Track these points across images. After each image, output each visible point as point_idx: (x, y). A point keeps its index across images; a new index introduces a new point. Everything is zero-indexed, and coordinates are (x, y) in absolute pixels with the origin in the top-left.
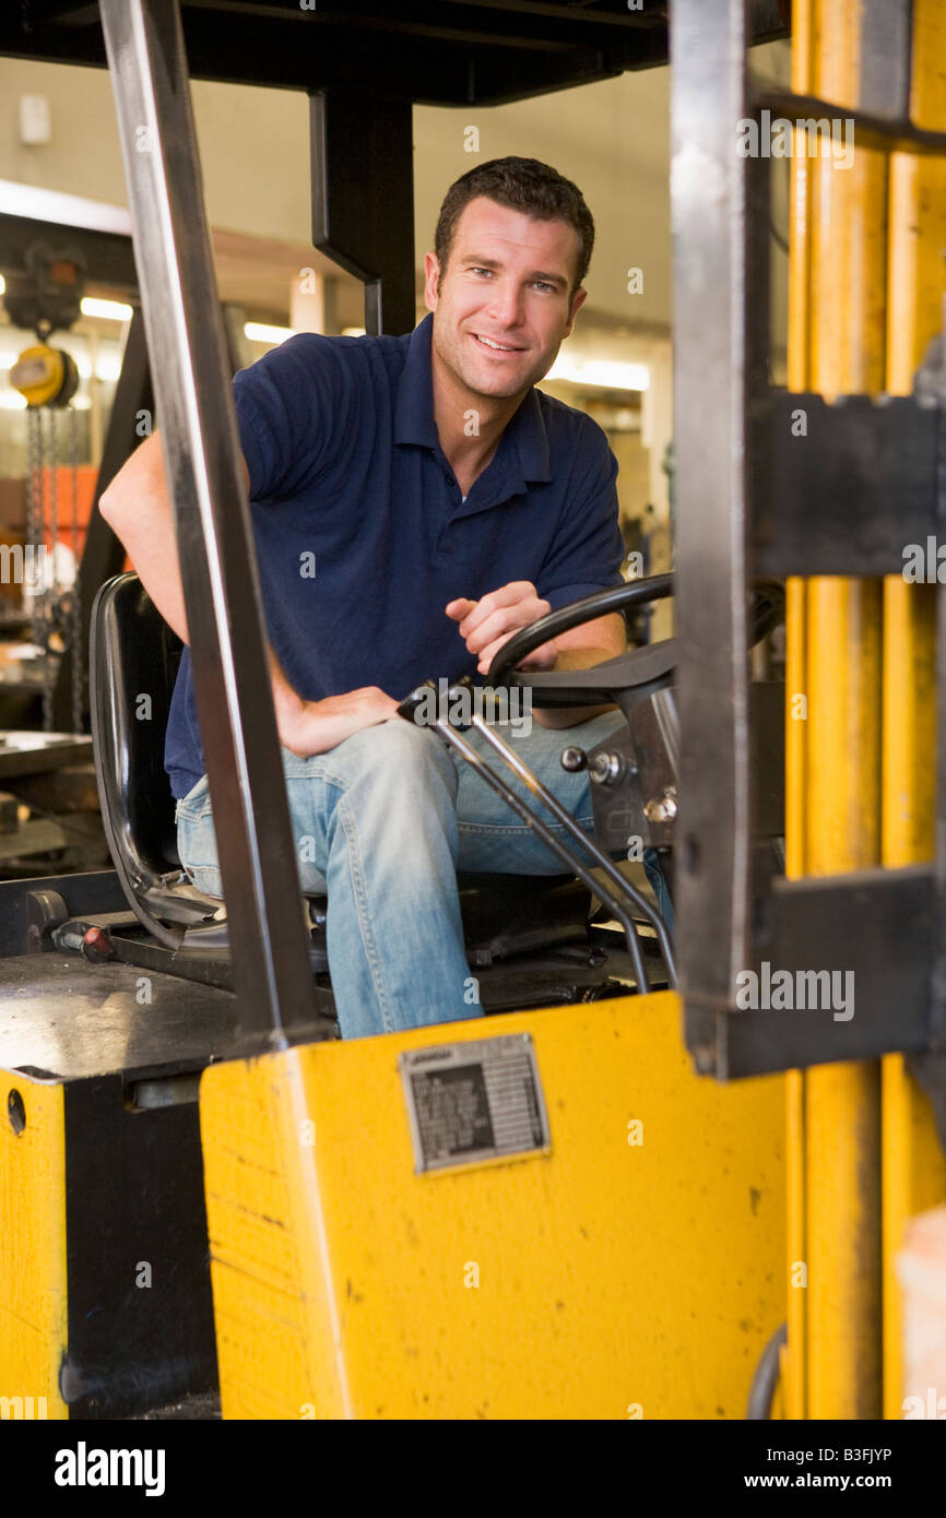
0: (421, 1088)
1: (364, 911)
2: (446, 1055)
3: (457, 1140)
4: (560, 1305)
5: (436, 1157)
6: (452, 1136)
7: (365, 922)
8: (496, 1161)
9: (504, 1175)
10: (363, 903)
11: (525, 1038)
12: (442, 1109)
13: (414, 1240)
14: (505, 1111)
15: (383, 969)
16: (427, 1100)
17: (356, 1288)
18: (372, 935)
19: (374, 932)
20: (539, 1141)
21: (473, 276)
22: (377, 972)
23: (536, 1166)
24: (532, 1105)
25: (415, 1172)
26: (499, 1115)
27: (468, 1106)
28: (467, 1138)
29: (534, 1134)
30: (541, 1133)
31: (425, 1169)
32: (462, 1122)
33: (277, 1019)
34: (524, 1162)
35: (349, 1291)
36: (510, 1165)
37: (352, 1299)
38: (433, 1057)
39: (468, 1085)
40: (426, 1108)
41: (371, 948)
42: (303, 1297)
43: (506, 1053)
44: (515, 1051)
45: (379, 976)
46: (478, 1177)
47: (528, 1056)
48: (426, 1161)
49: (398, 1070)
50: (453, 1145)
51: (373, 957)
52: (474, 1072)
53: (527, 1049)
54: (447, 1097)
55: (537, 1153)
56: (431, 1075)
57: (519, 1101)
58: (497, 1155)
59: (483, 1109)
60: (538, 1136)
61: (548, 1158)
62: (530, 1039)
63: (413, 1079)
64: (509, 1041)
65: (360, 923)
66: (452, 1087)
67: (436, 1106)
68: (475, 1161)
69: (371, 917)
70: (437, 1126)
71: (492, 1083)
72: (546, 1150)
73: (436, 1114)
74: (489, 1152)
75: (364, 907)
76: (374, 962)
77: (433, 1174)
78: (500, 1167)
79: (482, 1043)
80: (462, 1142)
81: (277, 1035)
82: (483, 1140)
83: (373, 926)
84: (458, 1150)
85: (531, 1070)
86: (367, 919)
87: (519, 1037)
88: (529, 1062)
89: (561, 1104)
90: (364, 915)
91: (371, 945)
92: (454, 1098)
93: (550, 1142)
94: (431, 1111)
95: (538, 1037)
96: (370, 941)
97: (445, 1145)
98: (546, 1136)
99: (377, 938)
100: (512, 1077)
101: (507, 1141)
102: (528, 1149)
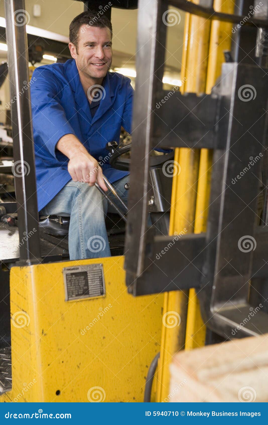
0: (69, 278)
1: (81, 227)
2: (78, 269)
3: (78, 292)
4: (104, 338)
5: (72, 297)
6: (77, 291)
7: (81, 230)
8: (89, 298)
9: (91, 302)
10: (81, 224)
11: (101, 265)
12: (75, 283)
13: (63, 319)
14: (93, 285)
15: (84, 243)
16: (70, 281)
17: (45, 332)
18: (82, 234)
19: (83, 233)
20: (102, 293)
21: (88, 47)
22: (82, 243)
23: (100, 300)
24: (101, 283)
25: (65, 301)
26: (91, 286)
27: (82, 283)
28: (81, 292)
29: (101, 291)
30: (103, 291)
31: (68, 300)
32: (80, 288)
33: (28, 257)
34: (97, 299)
35: (43, 333)
36: (93, 299)
37: (43, 335)
38: (73, 269)
39: (83, 277)
40: (70, 283)
41: (81, 237)
42: (30, 333)
43: (95, 269)
44: (97, 268)
45: (82, 244)
46: (83, 302)
47: (101, 270)
48: (68, 298)
49: (63, 272)
50: (77, 293)
51: (82, 239)
52: (85, 274)
53: (101, 268)
54: (76, 280)
55: (101, 296)
56: (72, 274)
57: (97, 282)
58: (89, 297)
59: (87, 284)
60: (102, 292)
61: (104, 298)
62: (102, 265)
63: (67, 275)
64: (96, 266)
65: (79, 230)
66: (78, 278)
67: (72, 283)
68: (82, 298)
69: (82, 229)
70: (73, 288)
71: (90, 276)
72: (104, 296)
73: (72, 285)
74: (88, 296)
75: (81, 226)
76: (82, 240)
77: (70, 301)
78: (90, 300)
79: (88, 266)
80: (79, 293)
81: (28, 261)
82: (86, 292)
83: (83, 231)
84: (78, 295)
85: (101, 274)
86: (81, 229)
87: (99, 264)
88: (101, 272)
89: (109, 283)
90: (81, 228)
91: (82, 236)
92: (78, 281)
93: (105, 294)
94: (71, 284)
95: (105, 265)
96: (81, 235)
97: (74, 293)
98: (104, 292)
99: (83, 235)
100: (96, 276)
101: (92, 293)
102: (98, 295)
